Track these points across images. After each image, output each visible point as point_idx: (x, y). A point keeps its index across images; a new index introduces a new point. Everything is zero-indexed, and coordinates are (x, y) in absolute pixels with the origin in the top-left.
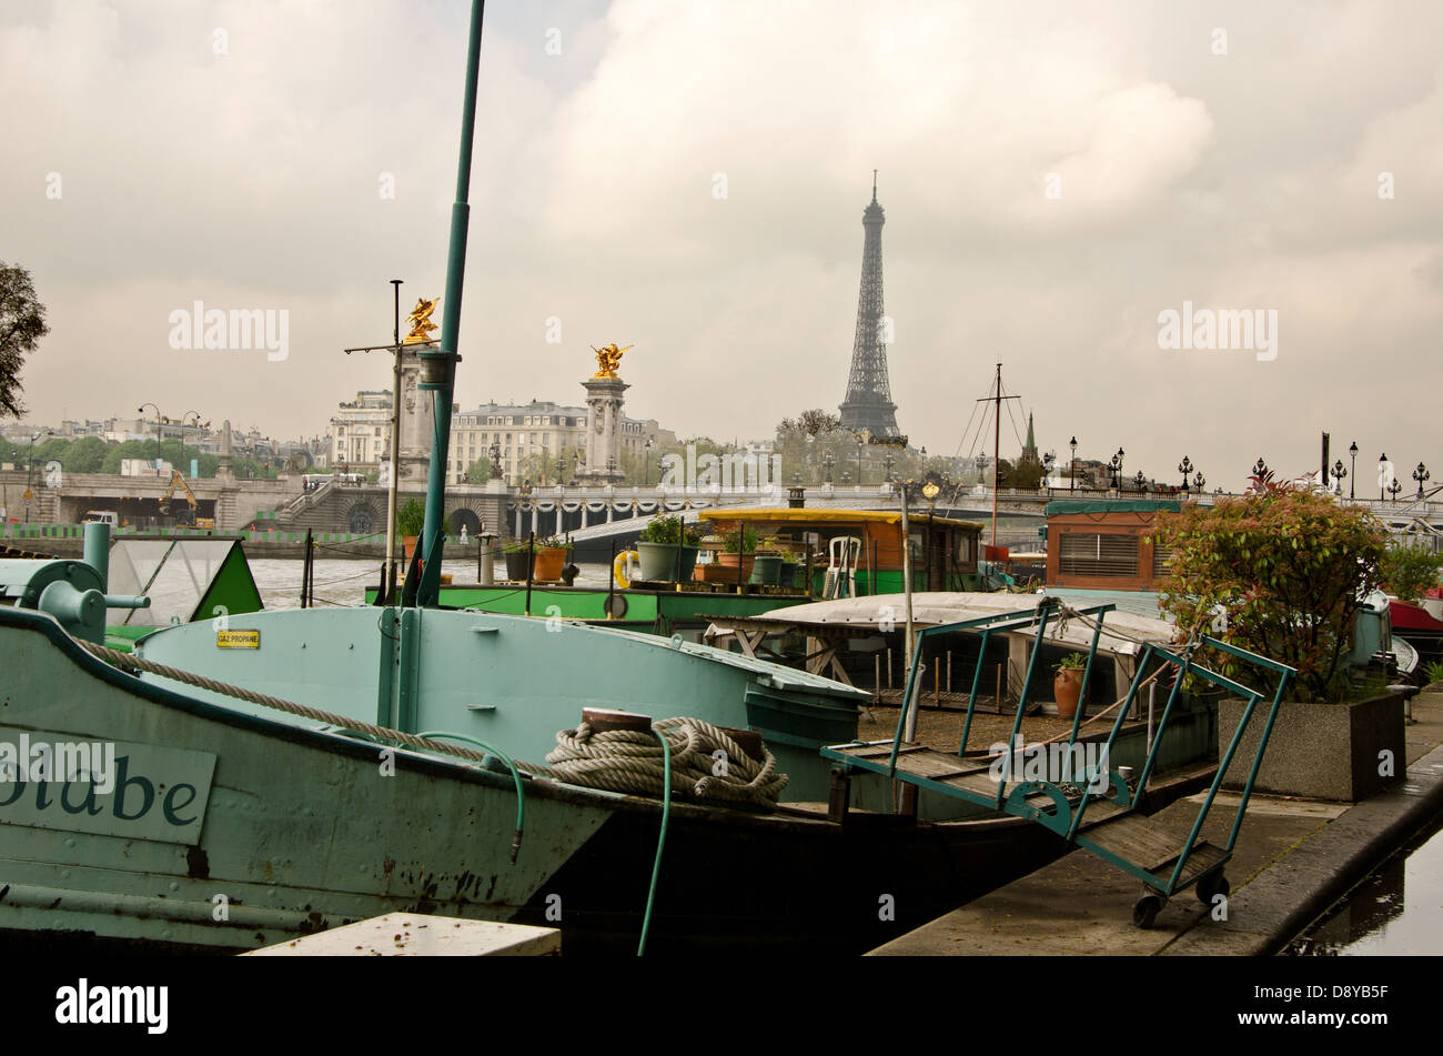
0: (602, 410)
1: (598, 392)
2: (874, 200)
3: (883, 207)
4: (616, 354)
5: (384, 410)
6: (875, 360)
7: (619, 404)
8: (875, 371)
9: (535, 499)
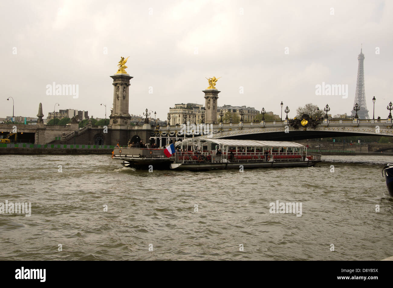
0: (209, 100)
1: (208, 94)
2: (361, 53)
3: (364, 54)
4: (215, 80)
5: (181, 109)
6: (362, 98)
7: (216, 98)
8: (362, 101)
9: (161, 131)
